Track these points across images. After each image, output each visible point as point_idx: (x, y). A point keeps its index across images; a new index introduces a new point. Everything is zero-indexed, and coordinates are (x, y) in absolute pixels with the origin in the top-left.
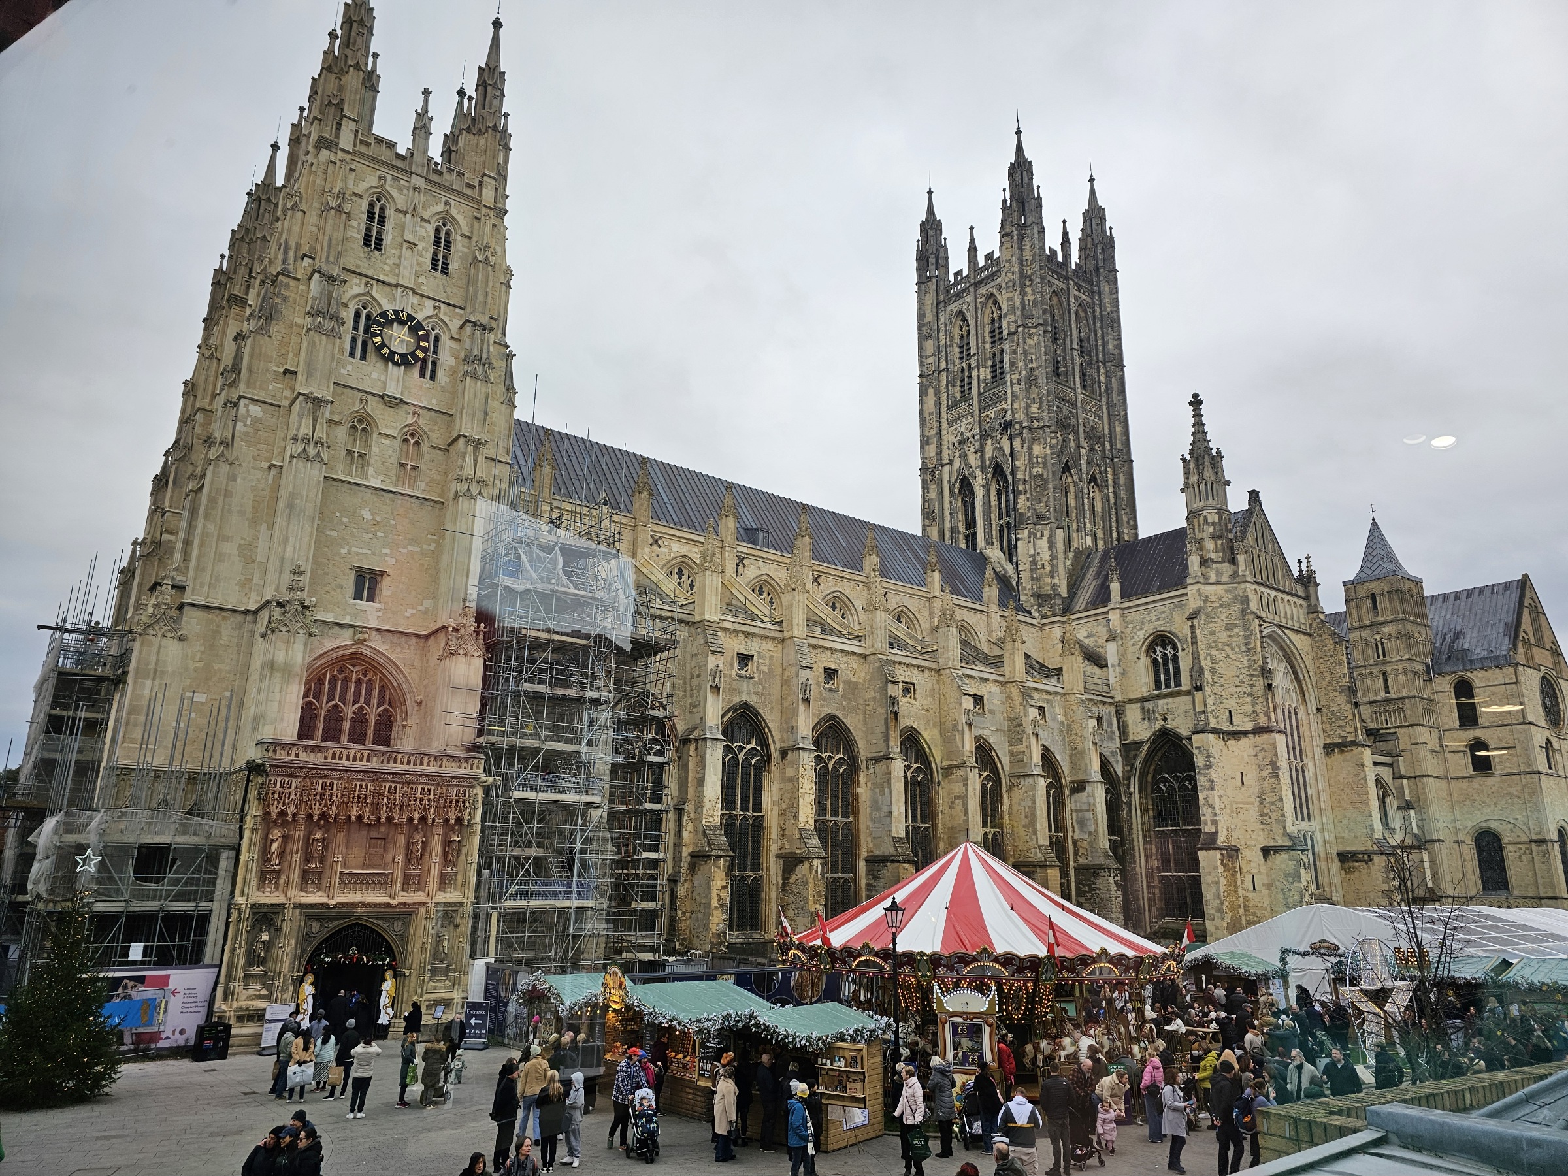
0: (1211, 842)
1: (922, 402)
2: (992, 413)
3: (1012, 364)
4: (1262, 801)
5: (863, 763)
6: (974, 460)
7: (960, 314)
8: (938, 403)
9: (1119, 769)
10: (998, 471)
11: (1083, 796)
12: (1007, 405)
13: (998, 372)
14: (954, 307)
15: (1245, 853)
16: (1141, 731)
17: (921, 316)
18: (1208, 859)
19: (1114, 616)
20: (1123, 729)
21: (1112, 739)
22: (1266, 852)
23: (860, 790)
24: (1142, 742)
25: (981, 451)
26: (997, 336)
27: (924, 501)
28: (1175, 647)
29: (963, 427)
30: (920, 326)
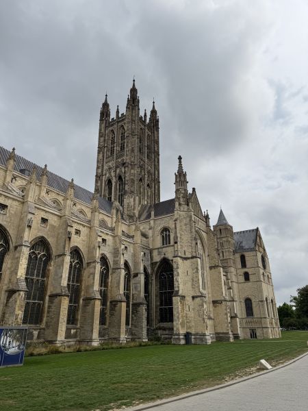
0: (177, 294)
1: (98, 156)
2: (120, 160)
3: (127, 145)
4: (193, 280)
5: (53, 257)
6: (113, 174)
7: (112, 131)
8: (103, 156)
9: (149, 271)
10: (120, 178)
11: (137, 278)
12: (124, 158)
13: (122, 148)
14: (111, 128)
15: (187, 298)
16: (157, 258)
17: (100, 130)
18: (176, 300)
19: (152, 222)
20: (152, 258)
21: (148, 261)
22: (193, 298)
23: (51, 268)
24: (157, 262)
25: (115, 171)
26: (123, 138)
27: (96, 186)
28: (169, 232)
29: (110, 164)
30: (100, 133)
